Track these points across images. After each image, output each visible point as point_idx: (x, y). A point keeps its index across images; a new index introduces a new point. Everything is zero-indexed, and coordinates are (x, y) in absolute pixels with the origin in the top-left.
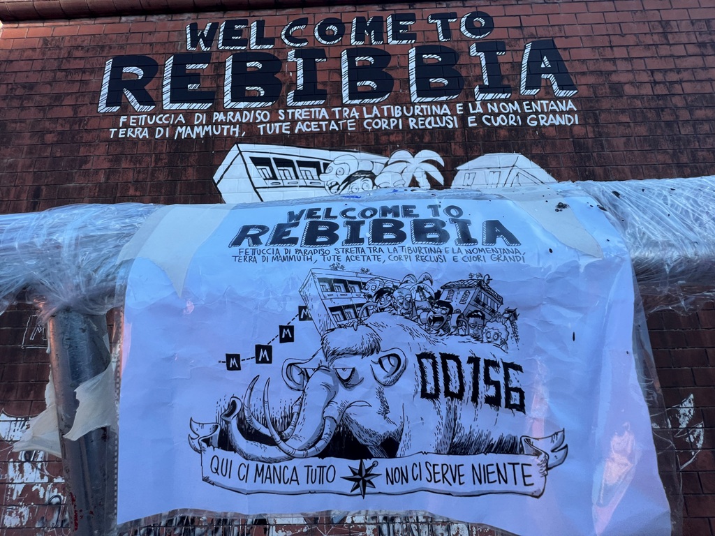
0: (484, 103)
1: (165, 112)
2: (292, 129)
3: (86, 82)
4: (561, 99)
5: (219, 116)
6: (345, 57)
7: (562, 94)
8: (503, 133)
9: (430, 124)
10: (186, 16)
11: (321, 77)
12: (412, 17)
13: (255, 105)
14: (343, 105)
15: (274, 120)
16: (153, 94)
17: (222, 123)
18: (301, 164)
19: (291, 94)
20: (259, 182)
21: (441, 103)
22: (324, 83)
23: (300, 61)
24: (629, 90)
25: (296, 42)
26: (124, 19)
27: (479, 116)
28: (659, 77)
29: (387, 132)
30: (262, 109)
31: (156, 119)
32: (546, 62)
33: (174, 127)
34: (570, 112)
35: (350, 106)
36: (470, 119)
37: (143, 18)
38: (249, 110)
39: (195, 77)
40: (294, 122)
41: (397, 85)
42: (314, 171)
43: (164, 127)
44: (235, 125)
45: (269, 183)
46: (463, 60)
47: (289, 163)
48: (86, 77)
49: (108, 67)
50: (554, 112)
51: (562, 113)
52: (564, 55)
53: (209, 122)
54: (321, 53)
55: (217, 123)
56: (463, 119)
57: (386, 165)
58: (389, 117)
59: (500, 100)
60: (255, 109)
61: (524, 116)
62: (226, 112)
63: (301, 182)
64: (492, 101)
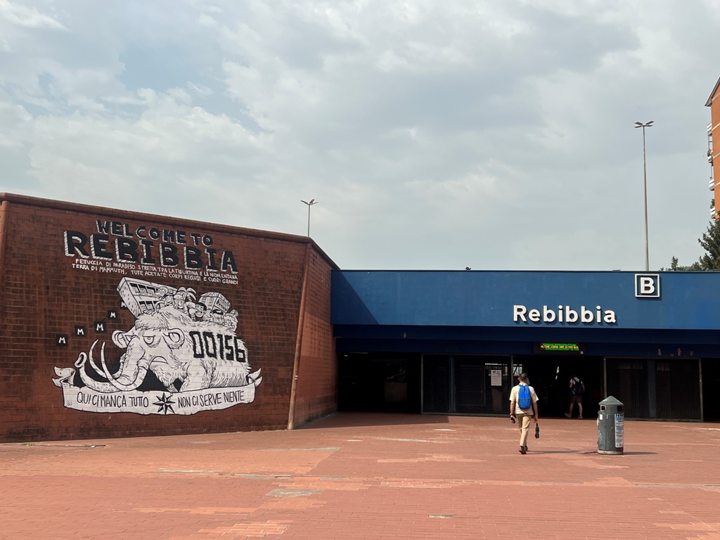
0: (209, 272)
1: (94, 260)
2: (144, 274)
3: (57, 241)
4: (233, 275)
5: (115, 265)
6: (161, 247)
7: (234, 273)
8: (215, 284)
9: (191, 278)
10: (94, 216)
11: (153, 254)
12: (184, 234)
13: (129, 262)
14: (162, 267)
15: (137, 269)
16: (87, 251)
17: (117, 268)
18: (148, 288)
19: (142, 259)
20: (134, 293)
21: (195, 271)
22: (154, 257)
23: (144, 246)
24: (254, 274)
25: (142, 237)
26: (67, 212)
27: (207, 277)
28: (263, 271)
29: (177, 279)
30: (132, 264)
31: (91, 262)
32: (229, 260)
33: (99, 267)
34: (236, 280)
35: (164, 268)
36: (205, 278)
37: (76, 213)
38: (127, 264)
39: (103, 246)
40: (144, 271)
41: (180, 262)
42: (153, 291)
43: (95, 266)
44: (122, 269)
45: (138, 294)
46: (202, 255)
47: (144, 287)
48: (57, 239)
49: (65, 235)
50: (230, 279)
51: (233, 280)
52: (235, 258)
53: (112, 266)
54: (152, 243)
55: (115, 267)
56: (202, 278)
57: (177, 291)
58: (178, 274)
59: (214, 272)
60: (130, 264)
61: (222, 279)
62: (118, 263)
63: (149, 295)
64: (211, 272)
